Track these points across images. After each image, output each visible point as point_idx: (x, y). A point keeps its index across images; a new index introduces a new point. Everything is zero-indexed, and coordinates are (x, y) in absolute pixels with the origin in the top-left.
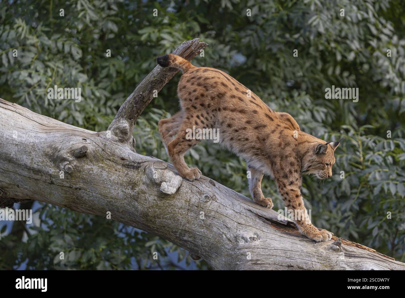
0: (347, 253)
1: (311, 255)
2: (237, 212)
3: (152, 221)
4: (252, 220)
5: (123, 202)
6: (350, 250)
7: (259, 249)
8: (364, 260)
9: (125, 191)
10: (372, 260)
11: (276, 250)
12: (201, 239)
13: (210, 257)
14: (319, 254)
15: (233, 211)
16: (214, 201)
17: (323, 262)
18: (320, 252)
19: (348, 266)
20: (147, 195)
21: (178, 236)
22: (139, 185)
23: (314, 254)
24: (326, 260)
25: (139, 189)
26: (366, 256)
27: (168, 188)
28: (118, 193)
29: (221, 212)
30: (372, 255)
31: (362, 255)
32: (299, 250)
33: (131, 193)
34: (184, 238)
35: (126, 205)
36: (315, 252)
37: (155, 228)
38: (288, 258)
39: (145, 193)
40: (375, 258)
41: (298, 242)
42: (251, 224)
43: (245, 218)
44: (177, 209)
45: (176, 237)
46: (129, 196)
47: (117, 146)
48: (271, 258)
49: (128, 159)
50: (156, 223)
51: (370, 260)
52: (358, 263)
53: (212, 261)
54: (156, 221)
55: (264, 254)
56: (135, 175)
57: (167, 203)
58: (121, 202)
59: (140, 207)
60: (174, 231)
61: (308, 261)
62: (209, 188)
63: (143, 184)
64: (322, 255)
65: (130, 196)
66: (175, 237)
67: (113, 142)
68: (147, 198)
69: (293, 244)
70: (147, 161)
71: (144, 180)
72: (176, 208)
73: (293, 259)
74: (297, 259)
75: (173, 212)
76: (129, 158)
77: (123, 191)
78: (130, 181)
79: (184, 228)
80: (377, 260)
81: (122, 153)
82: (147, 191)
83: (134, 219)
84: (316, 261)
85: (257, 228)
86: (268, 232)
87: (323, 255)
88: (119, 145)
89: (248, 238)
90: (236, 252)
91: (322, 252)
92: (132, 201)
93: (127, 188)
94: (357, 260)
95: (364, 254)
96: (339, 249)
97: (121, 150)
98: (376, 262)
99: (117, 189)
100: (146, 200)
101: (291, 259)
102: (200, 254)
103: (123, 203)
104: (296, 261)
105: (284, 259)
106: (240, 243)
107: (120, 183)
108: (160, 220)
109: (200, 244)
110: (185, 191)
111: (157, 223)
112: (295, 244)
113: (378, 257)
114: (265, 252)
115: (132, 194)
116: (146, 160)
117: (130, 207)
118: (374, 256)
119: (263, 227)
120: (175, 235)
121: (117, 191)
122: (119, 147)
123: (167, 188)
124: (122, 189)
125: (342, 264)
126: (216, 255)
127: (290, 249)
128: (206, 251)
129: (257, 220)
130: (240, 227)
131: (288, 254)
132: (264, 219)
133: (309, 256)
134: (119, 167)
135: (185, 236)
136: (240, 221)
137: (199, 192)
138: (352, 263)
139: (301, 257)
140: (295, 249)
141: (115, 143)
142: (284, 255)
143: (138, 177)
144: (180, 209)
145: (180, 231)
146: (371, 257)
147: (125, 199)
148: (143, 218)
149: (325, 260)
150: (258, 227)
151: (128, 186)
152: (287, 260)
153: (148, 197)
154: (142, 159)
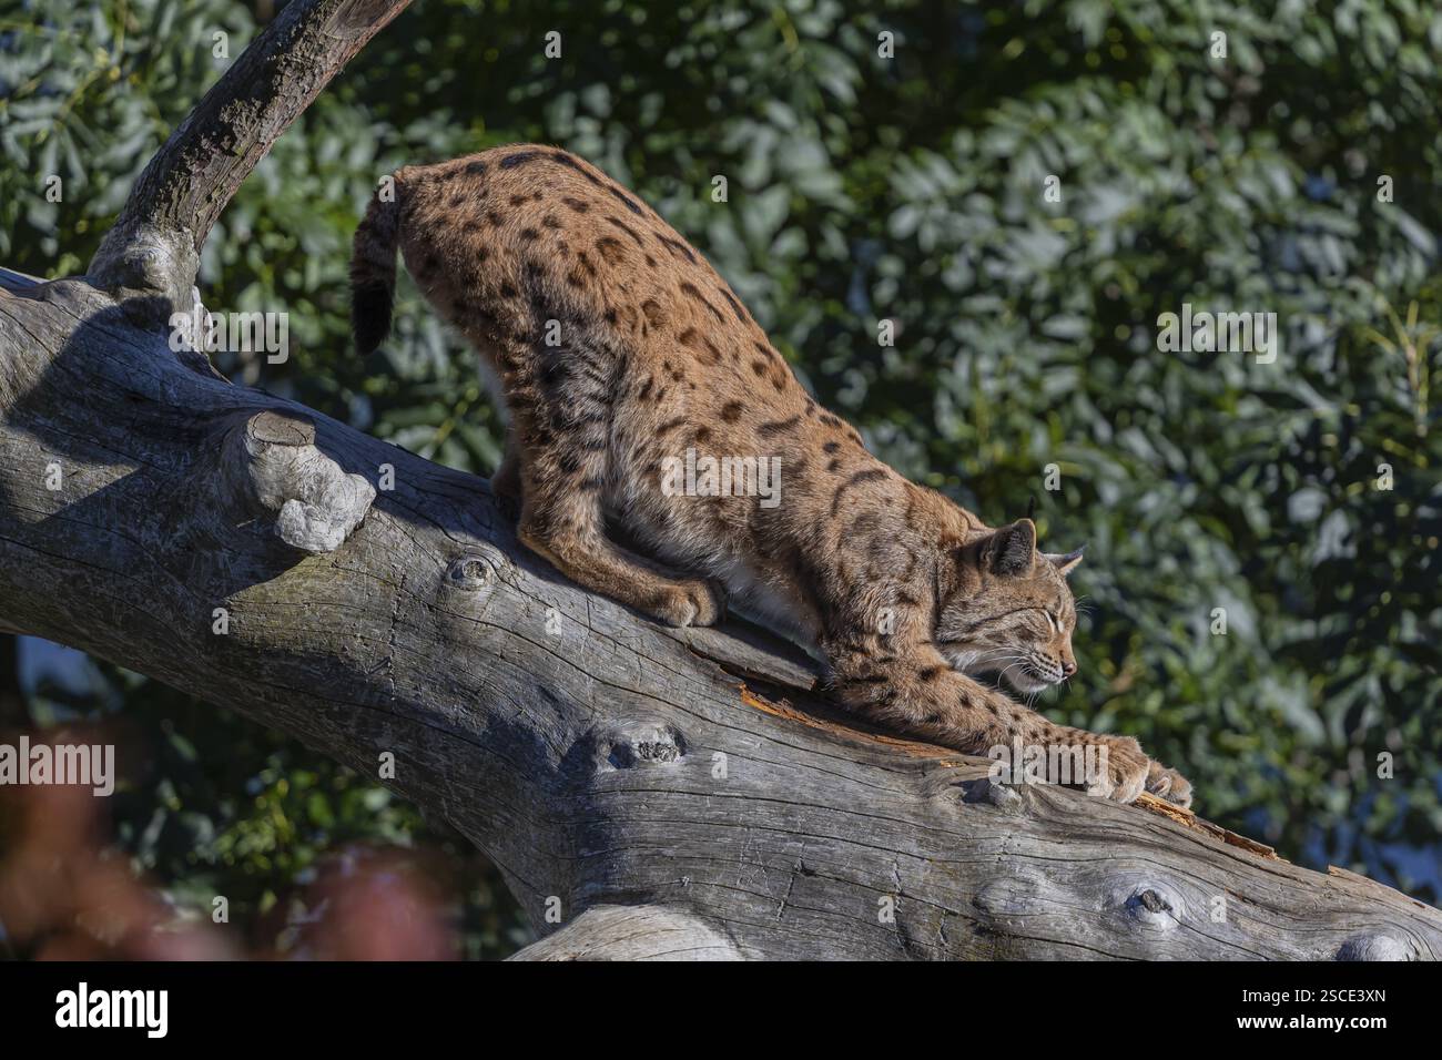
0: (1054, 818)
1: (897, 828)
2: (600, 636)
3: (242, 667)
4: (661, 669)
5: (128, 584)
6: (1072, 806)
7: (673, 796)
8: (1119, 850)
9: (135, 533)
10: (1159, 851)
11: (746, 802)
12: (445, 748)
13: (485, 824)
14: (932, 820)
15: (585, 632)
16: (507, 588)
17: (942, 856)
18: (937, 814)
19: (1048, 875)
20: (225, 554)
21: (352, 731)
22: (194, 510)
23: (908, 818)
24: (957, 848)
25: (191, 527)
26: (1140, 835)
27: (307, 526)
28: (107, 545)
29: (534, 636)
30: (1164, 832)
31: (1120, 828)
32: (848, 802)
33: (159, 542)
34: (376, 741)
35: (138, 595)
36: (914, 814)
37: (260, 695)
38: (796, 836)
39: (215, 545)
40: (1177, 846)
41: (849, 768)
42: (655, 687)
43: (633, 660)
44: (346, 615)
45: (345, 735)
46: (152, 558)
47: (115, 341)
48: (721, 837)
49: (159, 397)
50: (259, 675)
51: (1150, 855)
52: (1091, 866)
53: (492, 844)
54: (260, 667)
55: (695, 814)
56: (182, 468)
57: (306, 589)
58: (118, 583)
59: (195, 603)
60: (336, 709)
61: (877, 853)
62: (489, 528)
63: (210, 506)
64: (941, 824)
65: (155, 556)
66: (342, 738)
67: (99, 325)
68: (221, 566)
69: (828, 776)
70: (239, 409)
71: (214, 490)
72: (345, 610)
73: (817, 843)
74: (834, 842)
75: (328, 628)
76: (164, 393)
77: (129, 537)
78: (159, 492)
79: (376, 700)
80: (1181, 854)
81: (134, 371)
82: (224, 537)
83: (174, 655)
84: (915, 851)
85: (680, 703)
86: (728, 722)
87: (946, 828)
88: (123, 340)
89: (636, 746)
90: (580, 807)
91: (943, 813)
92: (163, 579)
93: (143, 523)
94: (1091, 850)
95: (1128, 827)
96: (1017, 803)
97: (131, 359)
98: (1176, 861)
99: (103, 524)
100: (217, 574)
101: (807, 842)
102: (446, 814)
103: (129, 588)
104: (830, 852)
105: (776, 840)
106: (599, 768)
107: (117, 500)
108: (276, 663)
109: (444, 769)
110: (384, 540)
111: (264, 673)
112: (833, 777)
113: (1188, 838)
114: (699, 810)
115: (162, 550)
116: (234, 406)
117: (154, 605)
118: (1172, 835)
119: (708, 702)
120: (343, 726)
121: (104, 535)
122: (123, 346)
123: (303, 527)
124: (122, 526)
125: (1023, 865)
126: (506, 818)
127: (809, 795)
128: (466, 799)
129: (685, 671)
130: (607, 700)
131: (800, 819)
132: (718, 668)
133: (889, 831)
134: (118, 432)
135: (379, 735)
136: (610, 675)
137: (442, 544)
138: (1069, 863)
139: (851, 833)
140: (832, 797)
141: (106, 328)
142: (779, 823)
143: (189, 479)
144: (358, 617)
145: (360, 710)
146: (1158, 840)
147: (136, 570)
148: (206, 653)
149: (951, 849)
150: (683, 703)
151: (152, 513)
152: (792, 844)
153: (225, 564)
154: (217, 400)
